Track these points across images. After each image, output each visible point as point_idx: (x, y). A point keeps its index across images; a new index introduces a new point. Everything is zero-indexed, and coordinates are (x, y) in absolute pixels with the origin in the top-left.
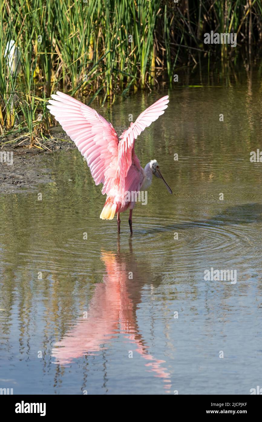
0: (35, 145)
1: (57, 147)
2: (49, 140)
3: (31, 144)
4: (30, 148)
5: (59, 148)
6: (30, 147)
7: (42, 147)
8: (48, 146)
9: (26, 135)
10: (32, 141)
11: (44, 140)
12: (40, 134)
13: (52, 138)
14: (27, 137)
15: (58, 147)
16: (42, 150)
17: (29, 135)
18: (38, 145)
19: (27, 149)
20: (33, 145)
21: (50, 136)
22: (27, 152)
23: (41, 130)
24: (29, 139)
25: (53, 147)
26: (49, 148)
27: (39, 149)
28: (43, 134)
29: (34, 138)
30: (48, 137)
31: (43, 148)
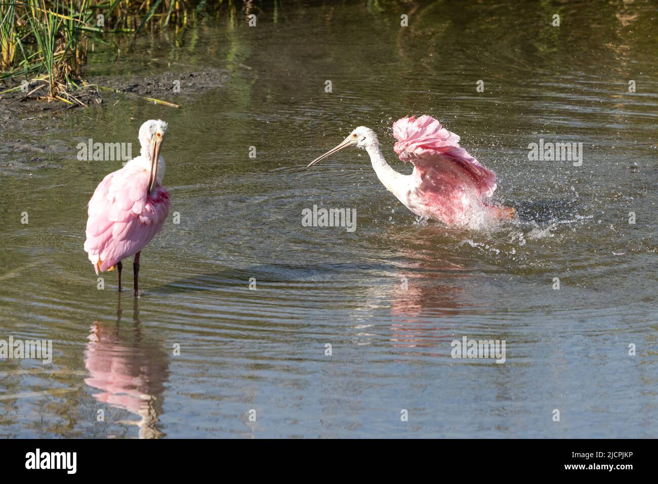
0: (57, 96)
1: (96, 100)
2: (79, 88)
3: (51, 95)
4: (49, 101)
5: (100, 101)
6: (50, 99)
7: (69, 99)
8: (79, 98)
9: (42, 78)
10: (52, 88)
11: (71, 87)
12: (64, 76)
13: (85, 85)
14: (42, 82)
15: (98, 101)
16: (70, 105)
17: (47, 79)
18: (62, 96)
19: (44, 104)
20: (54, 96)
21: (82, 81)
22: (45, 107)
23: (65, 70)
24: (47, 85)
25: (89, 100)
26: (83, 102)
27: (66, 103)
28: (69, 77)
29: (56, 85)
30: (78, 82)
31: (72, 101)
